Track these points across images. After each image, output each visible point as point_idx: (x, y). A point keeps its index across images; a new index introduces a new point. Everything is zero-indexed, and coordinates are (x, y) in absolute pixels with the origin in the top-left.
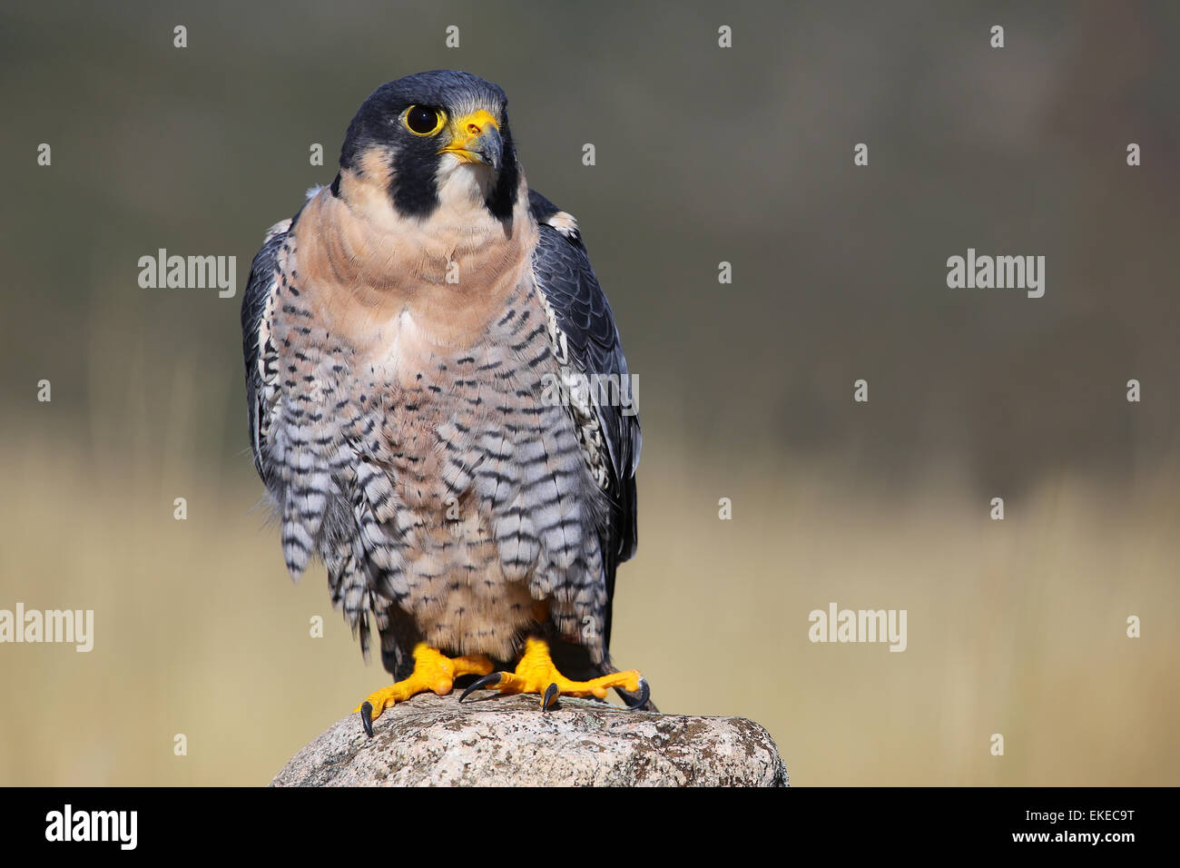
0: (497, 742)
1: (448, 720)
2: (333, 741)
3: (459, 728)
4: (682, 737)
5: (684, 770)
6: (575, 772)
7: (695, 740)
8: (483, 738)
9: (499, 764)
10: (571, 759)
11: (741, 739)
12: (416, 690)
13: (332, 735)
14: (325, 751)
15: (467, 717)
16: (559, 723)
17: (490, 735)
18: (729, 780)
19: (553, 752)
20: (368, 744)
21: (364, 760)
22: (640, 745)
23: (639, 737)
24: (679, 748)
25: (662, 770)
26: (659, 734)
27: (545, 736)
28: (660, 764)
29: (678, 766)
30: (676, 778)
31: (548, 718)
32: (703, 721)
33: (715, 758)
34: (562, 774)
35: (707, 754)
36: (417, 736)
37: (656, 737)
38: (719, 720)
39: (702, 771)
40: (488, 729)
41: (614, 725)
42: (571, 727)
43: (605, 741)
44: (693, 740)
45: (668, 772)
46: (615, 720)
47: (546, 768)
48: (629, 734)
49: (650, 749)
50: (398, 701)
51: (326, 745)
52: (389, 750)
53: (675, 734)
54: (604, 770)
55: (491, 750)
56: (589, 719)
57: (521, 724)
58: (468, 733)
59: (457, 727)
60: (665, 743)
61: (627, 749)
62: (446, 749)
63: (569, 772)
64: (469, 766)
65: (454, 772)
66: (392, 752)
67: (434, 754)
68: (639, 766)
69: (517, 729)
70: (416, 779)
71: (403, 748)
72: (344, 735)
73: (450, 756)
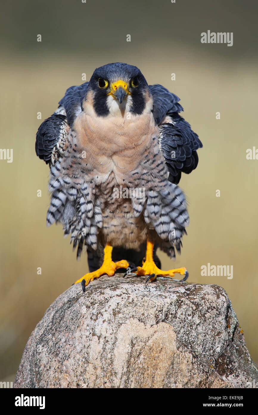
0: (129, 295)
1: (112, 286)
2: (71, 293)
3: (115, 290)
4: (194, 292)
5: (195, 304)
6: (156, 306)
8: (124, 293)
9: (130, 303)
10: (155, 301)
11: (215, 293)
12: (102, 274)
13: (71, 291)
14: (68, 296)
15: (118, 286)
16: (151, 288)
17: (126, 292)
18: (211, 308)
20: (83, 295)
21: (82, 301)
22: (179, 295)
23: (179, 293)
24: (193, 296)
25: (187, 305)
26: (186, 291)
27: (146, 293)
28: (186, 302)
29: (193, 303)
30: (192, 307)
31: (147, 286)
32: (202, 286)
33: (206, 300)
34: (152, 307)
35: (203, 298)
36: (101, 293)
38: (207, 286)
39: (201, 305)
40: (125, 290)
41: (170, 288)
42: (155, 289)
43: (167, 294)
44: (198, 293)
45: (189, 305)
46: (170, 286)
47: (146, 304)
48: (175, 291)
49: (183, 297)
50: (95, 279)
52: (91, 298)
53: (192, 291)
54: (167, 305)
55: (127, 298)
56: (161, 286)
57: (137, 288)
58: (118, 292)
59: (114, 289)
60: (188, 295)
61: (174, 297)
62: (111, 297)
63: (154, 306)
64: (119, 304)
65: (114, 306)
66: (92, 298)
67: (106, 299)
68: (179, 303)
69: (136, 290)
70: (100, 308)
71: (96, 297)
72: (75, 291)
73: (112, 300)
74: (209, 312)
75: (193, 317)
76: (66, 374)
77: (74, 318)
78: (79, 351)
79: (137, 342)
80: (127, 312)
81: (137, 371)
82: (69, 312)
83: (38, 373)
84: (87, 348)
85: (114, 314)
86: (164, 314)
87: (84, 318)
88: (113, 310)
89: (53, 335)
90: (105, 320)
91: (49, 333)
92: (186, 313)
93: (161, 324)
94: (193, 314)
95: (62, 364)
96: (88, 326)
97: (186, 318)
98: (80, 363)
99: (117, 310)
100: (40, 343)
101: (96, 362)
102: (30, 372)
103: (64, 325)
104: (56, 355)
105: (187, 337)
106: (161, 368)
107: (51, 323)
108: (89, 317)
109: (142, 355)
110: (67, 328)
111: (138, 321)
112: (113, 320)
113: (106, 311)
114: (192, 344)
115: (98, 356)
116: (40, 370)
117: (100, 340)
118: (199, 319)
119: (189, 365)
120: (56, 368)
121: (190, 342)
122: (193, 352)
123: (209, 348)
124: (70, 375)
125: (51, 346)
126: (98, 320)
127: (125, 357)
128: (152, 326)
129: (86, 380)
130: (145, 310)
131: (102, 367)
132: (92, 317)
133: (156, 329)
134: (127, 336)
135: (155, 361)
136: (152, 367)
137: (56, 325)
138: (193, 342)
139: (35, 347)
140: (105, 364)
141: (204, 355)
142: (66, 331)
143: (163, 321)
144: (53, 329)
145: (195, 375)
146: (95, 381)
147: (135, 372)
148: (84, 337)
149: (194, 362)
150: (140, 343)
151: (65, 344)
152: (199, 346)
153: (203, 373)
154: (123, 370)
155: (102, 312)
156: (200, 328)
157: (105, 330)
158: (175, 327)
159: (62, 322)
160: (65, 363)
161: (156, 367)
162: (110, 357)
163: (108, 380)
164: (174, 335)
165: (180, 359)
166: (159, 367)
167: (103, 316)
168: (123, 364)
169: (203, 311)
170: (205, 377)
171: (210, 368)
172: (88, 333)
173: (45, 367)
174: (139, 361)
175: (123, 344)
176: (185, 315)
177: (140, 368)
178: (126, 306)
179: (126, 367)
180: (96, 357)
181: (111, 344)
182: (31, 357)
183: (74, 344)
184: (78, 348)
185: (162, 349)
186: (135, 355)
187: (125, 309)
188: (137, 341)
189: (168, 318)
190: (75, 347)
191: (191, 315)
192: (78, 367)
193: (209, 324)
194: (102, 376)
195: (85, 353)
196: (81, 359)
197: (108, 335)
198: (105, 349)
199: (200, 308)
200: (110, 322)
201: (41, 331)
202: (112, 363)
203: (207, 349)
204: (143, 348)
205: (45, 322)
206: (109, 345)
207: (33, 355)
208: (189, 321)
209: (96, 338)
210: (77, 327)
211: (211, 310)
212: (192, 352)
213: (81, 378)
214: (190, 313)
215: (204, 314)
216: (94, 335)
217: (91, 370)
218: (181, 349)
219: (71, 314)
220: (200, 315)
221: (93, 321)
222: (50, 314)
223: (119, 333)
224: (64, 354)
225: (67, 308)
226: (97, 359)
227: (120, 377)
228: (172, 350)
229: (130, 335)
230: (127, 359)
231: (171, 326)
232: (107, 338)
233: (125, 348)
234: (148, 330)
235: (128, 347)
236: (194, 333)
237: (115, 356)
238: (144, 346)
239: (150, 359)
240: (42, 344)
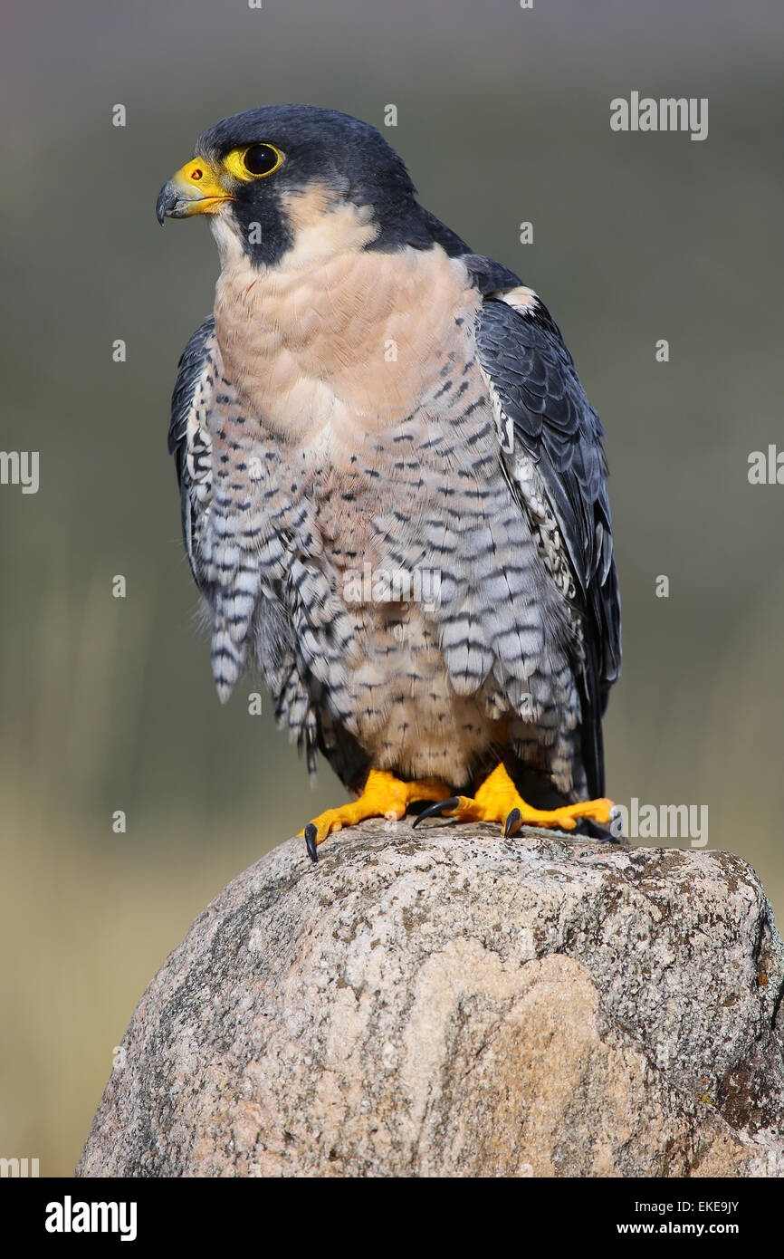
0: (454, 868)
1: (401, 844)
2: (274, 865)
3: (413, 853)
4: (658, 869)
5: (659, 905)
6: (540, 903)
7: (672, 873)
8: (438, 863)
9: (456, 892)
10: (535, 889)
11: (723, 873)
12: (365, 814)
13: (273, 860)
14: (264, 876)
15: (421, 842)
16: (522, 850)
17: (447, 861)
18: (709, 918)
20: (313, 869)
21: (307, 886)
22: (611, 876)
23: (611, 868)
24: (654, 881)
25: (635, 904)
26: (633, 866)
27: (507, 864)
28: (633, 897)
29: (653, 900)
30: (650, 914)
31: (510, 845)
32: (681, 853)
33: (694, 894)
34: (525, 905)
35: (685, 888)
36: (366, 861)
37: (629, 868)
38: (699, 852)
39: (679, 907)
40: (444, 854)
41: (582, 855)
42: (535, 854)
43: (573, 871)
44: (670, 873)
45: (641, 907)
46: (584, 850)
47: (507, 898)
48: (600, 864)
49: (622, 881)
50: (345, 825)
51: (266, 870)
52: (335, 875)
53: (650, 866)
54: (571, 902)
55: (447, 876)
56: (556, 847)
57: (481, 850)
58: (421, 858)
59: (411, 852)
60: (639, 876)
61: (597, 880)
62: (398, 874)
63: (532, 903)
64: (423, 893)
65: (406, 899)
66: (338, 876)
67: (385, 879)
68: (610, 899)
69: (476, 855)
70: (364, 905)
71: (351, 873)
72: (286, 860)
73: (402, 882)
74: (701, 931)
75: (651, 944)
76: (251, 1105)
77: (280, 937)
78: (294, 1033)
79: (476, 1010)
80: (449, 919)
81: (472, 1098)
82: (266, 921)
83: (167, 1103)
84: (320, 1024)
85: (405, 925)
86: (561, 930)
87: (313, 935)
88: (405, 910)
90: (379, 940)
91: (203, 984)
92: (630, 929)
93: (551, 958)
94: (654, 935)
95: (240, 1075)
96: (323, 957)
97: (630, 947)
98: (296, 1068)
99: (415, 910)
100: (173, 1013)
101: (347, 1068)
102: (139, 1101)
103: (248, 957)
104: (223, 1047)
105: (631, 1005)
106: (550, 1095)
107: (209, 955)
108: (329, 931)
109: (490, 1052)
110: (258, 967)
111: (480, 946)
112: (403, 942)
113: (381, 913)
114: (647, 1027)
115: (353, 1049)
116: (171, 1093)
117: (361, 1000)
118: (672, 951)
119: (634, 1089)
120: (221, 1087)
121: (639, 1021)
122: (650, 1050)
123: (699, 1042)
124: (264, 1107)
125: (208, 1021)
126: (357, 940)
127: (438, 1053)
128: (522, 963)
129: (315, 1120)
130: (503, 916)
131: (366, 1082)
132: (339, 932)
133: (536, 975)
134: (445, 989)
135: (530, 1072)
136: (520, 1090)
137: (223, 960)
138: (651, 1022)
139: (158, 1024)
140: (375, 1075)
141: (684, 1062)
142: (256, 977)
143: (558, 951)
144: (215, 971)
145: (654, 1120)
146: (343, 1125)
147: (467, 1102)
148: (312, 991)
149: (651, 1080)
150: (486, 1014)
151: (251, 1015)
152: (670, 1033)
153: (679, 1115)
154: (430, 1093)
155: (369, 915)
156: (672, 980)
157: (379, 971)
158: (594, 972)
159: (243, 949)
160: (251, 1069)
161: (532, 1091)
163: (382, 1121)
164: (591, 994)
165: (609, 1068)
166: (542, 1090)
167: (371, 928)
168: (431, 1074)
169: (685, 928)
170: (683, 1130)
171: (701, 1103)
172: (323, 981)
173: (186, 1083)
174: (480, 1070)
175: (431, 1015)
176: (628, 935)
177: (482, 1088)
178: (445, 900)
179: (441, 1083)
180: (348, 1051)
181: (394, 1013)
182: (143, 1057)
183: (279, 1012)
184: (293, 1027)
185: (552, 1034)
186: (469, 1050)
187: (442, 910)
188: (476, 1007)
189: (575, 941)
190: (282, 1022)
191: (645, 937)
192: (290, 1081)
193: (702, 969)
194: (363, 1110)
195: (315, 1040)
196: (300, 1057)
197: (385, 985)
198: (376, 1027)
199: (676, 918)
200: (392, 945)
201: (177, 977)
202: (396, 1070)
203: (692, 1044)
204: (494, 1028)
205: (192, 951)
206: (389, 1015)
207: (153, 1050)
208: (640, 957)
209: (348, 994)
210: (289, 963)
211: (708, 925)
212: (645, 1048)
213: (300, 1114)
214: (643, 930)
215: (687, 935)
216: (342, 984)
217: (329, 1092)
218: (611, 1038)
219: (274, 925)
220: (675, 939)
221: (340, 945)
222: (207, 926)
223: (422, 981)
224: (247, 1044)
225: (261, 909)
226: (349, 1056)
227: (421, 1114)
228: (585, 1039)
229: (456, 989)
230: (443, 1060)
231: (581, 966)
232: (382, 992)
233: (440, 1025)
234: (513, 975)
235: (446, 1024)
236: (654, 994)
237: (406, 1049)
238: (497, 1025)
239: (516, 1063)
240: (181, 1017)
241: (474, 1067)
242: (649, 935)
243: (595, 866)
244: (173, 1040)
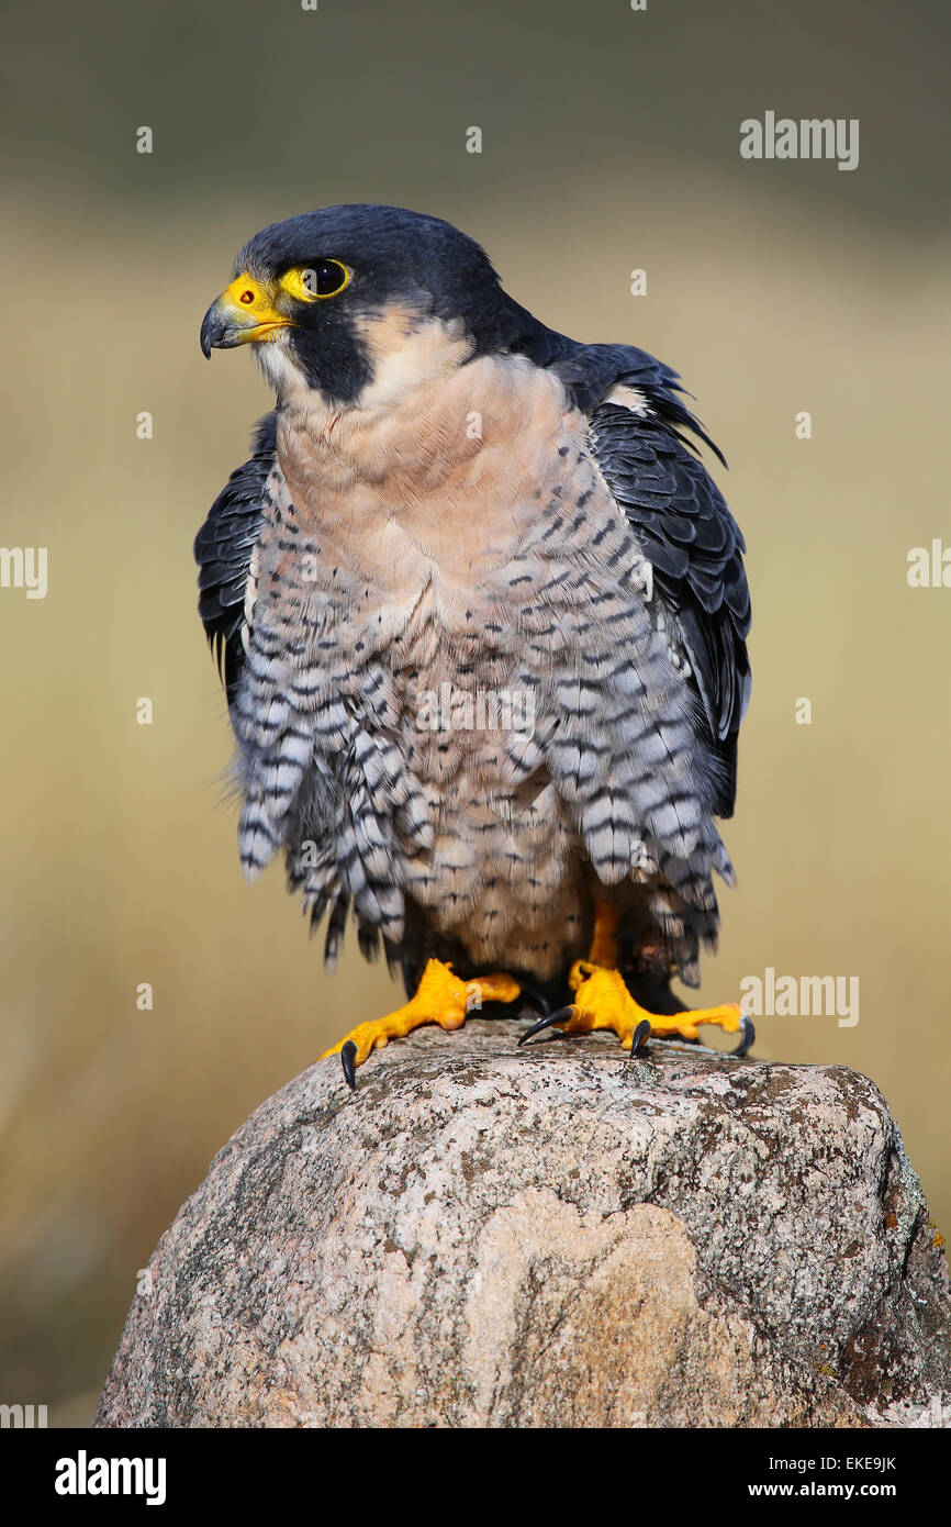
0: (522, 1102)
1: (459, 1069)
2: (308, 1091)
3: (472, 1083)
4: (764, 1095)
5: (766, 1139)
6: (624, 1142)
7: (780, 1098)
8: (503, 1095)
9: (525, 1131)
10: (618, 1125)
11: (841, 1097)
12: (417, 1023)
13: (307, 1085)
14: (297, 1105)
15: (483, 1067)
16: (603, 1076)
17: (513, 1092)
18: (826, 1152)
19: (595, 1116)
20: (354, 1098)
21: (348, 1122)
22: (709, 1105)
23: (708, 1095)
24: (759, 1109)
25: (737, 1140)
26: (734, 1090)
27: (585, 1094)
28: (735, 1131)
29: (759, 1133)
30: (756, 1150)
31: (587, 1069)
32: (792, 1072)
33: (807, 1123)
34: (607, 1145)
35: (796, 1117)
36: (418, 1092)
37: (730, 1094)
38: (812, 1071)
39: (790, 1140)
40: (509, 1083)
41: (674, 1078)
42: (617, 1081)
43: (663, 1101)
44: (778, 1098)
45: (745, 1142)
46: (677, 1070)
47: (586, 1137)
48: (694, 1090)
49: (722, 1112)
50: (392, 1038)
51: (299, 1097)
52: (381, 1110)
53: (755, 1090)
54: (662, 1139)
55: (514, 1112)
56: (642, 1070)
57: (553, 1077)
58: (482, 1089)
59: (469, 1081)
60: (741, 1103)
61: (691, 1111)
62: (455, 1110)
63: (615, 1143)
64: (485, 1133)
65: (465, 1142)
66: (384, 1111)
67: (439, 1116)
68: (708, 1134)
69: (547, 1085)
70: (416, 1150)
71: (399, 1108)
72: (322, 1085)
73: (460, 1120)
74: (816, 1168)
75: (757, 1186)
76: (285, 1393)
77: (317, 1185)
78: (335, 1307)
79: (551, 1275)
80: (516, 1164)
81: (548, 1382)
82: (300, 1164)
83: (184, 1387)
84: (366, 1296)
85: (465, 1173)
86: (650, 1174)
87: (356, 1185)
88: (464, 1155)
89: (242, 1246)
90: (434, 1192)
91: (227, 1240)
92: (732, 1170)
93: (641, 1210)
94: (760, 1175)
95: (272, 1356)
96: (368, 1213)
97: (733, 1191)
98: (339, 1350)
99: (477, 1155)
100: (192, 1276)
101: (399, 1349)
102: (152, 1384)
103: (280, 1209)
104: (251, 1320)
105: (735, 1260)
106: (640, 1374)
107: (233, 1204)
108: (374, 1181)
109: (568, 1326)
110: (291, 1221)
111: (554, 1197)
112: (463, 1195)
113: (436, 1159)
114: (754, 1286)
115: (405, 1326)
116: (190, 1376)
117: (414, 1266)
118: (782, 1194)
119: (740, 1363)
120: (249, 1370)
121: (745, 1279)
122: (758, 1316)
123: (817, 1301)
124: (300, 1396)
125: (233, 1288)
126: (408, 1193)
127: (506, 1330)
128: (605, 1217)
129: (361, 1414)
130: (581, 1160)
131: (421, 1367)
132: (387, 1182)
133: (621, 1230)
134: (514, 1253)
135: (616, 1348)
136: (605, 1370)
137: (250, 1210)
138: (759, 1280)
139: (173, 1289)
140: (432, 1357)
141: (799, 1326)
142: (289, 1234)
143: (647, 1199)
144: (240, 1223)
145: (764, 1400)
146: (395, 1420)
147: (542, 1388)
148: (355, 1255)
149: (760, 1351)
150: (563, 1281)
151: (284, 1282)
152: (781, 1292)
153: (794, 1392)
154: (497, 1379)
155: (421, 1162)
156: (783, 1227)
157: (434, 1231)
158: (691, 1223)
159: (273, 1197)
160: (285, 1349)
161: (618, 1370)
162: (450, 1332)
163: (441, 1414)
164: (687, 1252)
165: (711, 1339)
166: (631, 1369)
167: (424, 1178)
168: (499, 1356)
169: (797, 1165)
170: (800, 1410)
171: (820, 1375)
172: (368, 1242)
173: (208, 1364)
174: (557, 1348)
175: (497, 1284)
176: (730, 1178)
177: (559, 1371)
178: (511, 1142)
179: (510, 1366)
180: (400, 1330)
181: (453, 1282)
182: (156, 1329)
183: (316, 1279)
184: (333, 1298)
185: (642, 1302)
186: (543, 1324)
187: (508, 1153)
188: (550, 1272)
189: (666, 1186)
190: (321, 1292)
191: (750, 1178)
192: (332, 1365)
193: (819, 1214)
194: (418, 1400)
195: (359, 1315)
196: (343, 1335)
197: (442, 1248)
198: (432, 1299)
199: (786, 1153)
200: (450, 1200)
201: (196, 1231)
202: (457, 1352)
203: (808, 1304)
204: (573, 1297)
205: (213, 1198)
206: (447, 1286)
207: (167, 1321)
208: (744, 1202)
210: (328, 1219)
211: (824, 1160)
212: (753, 1314)
213: (343, 1406)
214: (747, 1170)
215: (800, 1174)
216: (391, 1247)
217: (378, 1379)
218: (712, 1304)
219: (309, 1169)
220: (786, 1180)
221: (387, 1198)
222: (230, 1167)
223: (485, 1242)
224: (279, 1318)
225: (293, 1148)
226: (401, 1335)
227: (488, 1405)
228: (681, 1306)
229: (526, 1251)
230: (513, 1339)
231: (676, 1219)
232: (439, 1258)
233: (508, 1296)
234: (594, 1231)
235: (515, 1294)
236: (762, 1247)
237: (469, 1326)
238: (576, 1293)
239: (599, 1338)
240: (200, 1281)
241: (550, 1345)
242: (754, 1175)
243: (689, 1093)
244: (192, 1311)
